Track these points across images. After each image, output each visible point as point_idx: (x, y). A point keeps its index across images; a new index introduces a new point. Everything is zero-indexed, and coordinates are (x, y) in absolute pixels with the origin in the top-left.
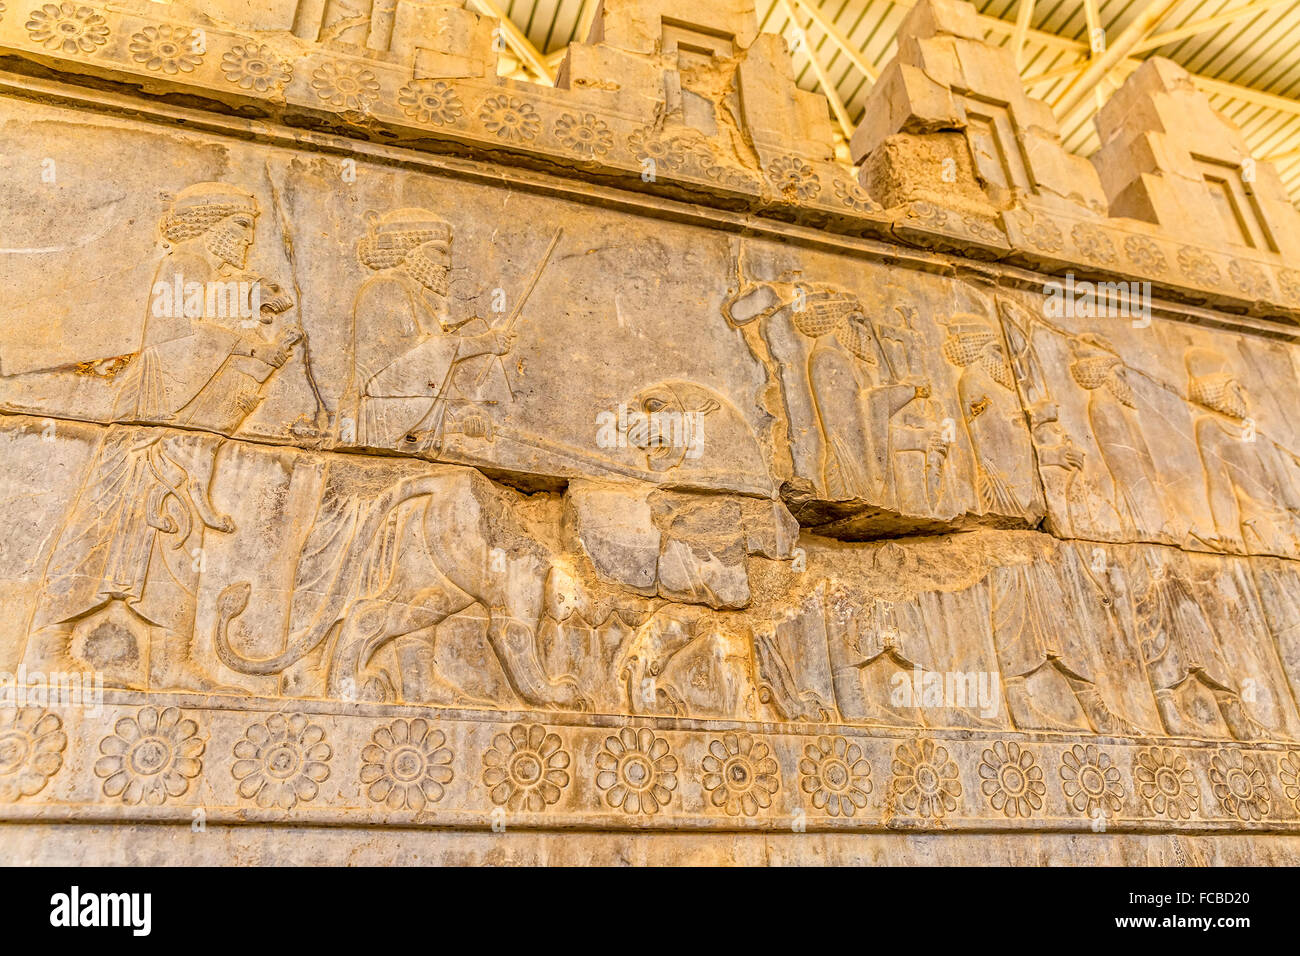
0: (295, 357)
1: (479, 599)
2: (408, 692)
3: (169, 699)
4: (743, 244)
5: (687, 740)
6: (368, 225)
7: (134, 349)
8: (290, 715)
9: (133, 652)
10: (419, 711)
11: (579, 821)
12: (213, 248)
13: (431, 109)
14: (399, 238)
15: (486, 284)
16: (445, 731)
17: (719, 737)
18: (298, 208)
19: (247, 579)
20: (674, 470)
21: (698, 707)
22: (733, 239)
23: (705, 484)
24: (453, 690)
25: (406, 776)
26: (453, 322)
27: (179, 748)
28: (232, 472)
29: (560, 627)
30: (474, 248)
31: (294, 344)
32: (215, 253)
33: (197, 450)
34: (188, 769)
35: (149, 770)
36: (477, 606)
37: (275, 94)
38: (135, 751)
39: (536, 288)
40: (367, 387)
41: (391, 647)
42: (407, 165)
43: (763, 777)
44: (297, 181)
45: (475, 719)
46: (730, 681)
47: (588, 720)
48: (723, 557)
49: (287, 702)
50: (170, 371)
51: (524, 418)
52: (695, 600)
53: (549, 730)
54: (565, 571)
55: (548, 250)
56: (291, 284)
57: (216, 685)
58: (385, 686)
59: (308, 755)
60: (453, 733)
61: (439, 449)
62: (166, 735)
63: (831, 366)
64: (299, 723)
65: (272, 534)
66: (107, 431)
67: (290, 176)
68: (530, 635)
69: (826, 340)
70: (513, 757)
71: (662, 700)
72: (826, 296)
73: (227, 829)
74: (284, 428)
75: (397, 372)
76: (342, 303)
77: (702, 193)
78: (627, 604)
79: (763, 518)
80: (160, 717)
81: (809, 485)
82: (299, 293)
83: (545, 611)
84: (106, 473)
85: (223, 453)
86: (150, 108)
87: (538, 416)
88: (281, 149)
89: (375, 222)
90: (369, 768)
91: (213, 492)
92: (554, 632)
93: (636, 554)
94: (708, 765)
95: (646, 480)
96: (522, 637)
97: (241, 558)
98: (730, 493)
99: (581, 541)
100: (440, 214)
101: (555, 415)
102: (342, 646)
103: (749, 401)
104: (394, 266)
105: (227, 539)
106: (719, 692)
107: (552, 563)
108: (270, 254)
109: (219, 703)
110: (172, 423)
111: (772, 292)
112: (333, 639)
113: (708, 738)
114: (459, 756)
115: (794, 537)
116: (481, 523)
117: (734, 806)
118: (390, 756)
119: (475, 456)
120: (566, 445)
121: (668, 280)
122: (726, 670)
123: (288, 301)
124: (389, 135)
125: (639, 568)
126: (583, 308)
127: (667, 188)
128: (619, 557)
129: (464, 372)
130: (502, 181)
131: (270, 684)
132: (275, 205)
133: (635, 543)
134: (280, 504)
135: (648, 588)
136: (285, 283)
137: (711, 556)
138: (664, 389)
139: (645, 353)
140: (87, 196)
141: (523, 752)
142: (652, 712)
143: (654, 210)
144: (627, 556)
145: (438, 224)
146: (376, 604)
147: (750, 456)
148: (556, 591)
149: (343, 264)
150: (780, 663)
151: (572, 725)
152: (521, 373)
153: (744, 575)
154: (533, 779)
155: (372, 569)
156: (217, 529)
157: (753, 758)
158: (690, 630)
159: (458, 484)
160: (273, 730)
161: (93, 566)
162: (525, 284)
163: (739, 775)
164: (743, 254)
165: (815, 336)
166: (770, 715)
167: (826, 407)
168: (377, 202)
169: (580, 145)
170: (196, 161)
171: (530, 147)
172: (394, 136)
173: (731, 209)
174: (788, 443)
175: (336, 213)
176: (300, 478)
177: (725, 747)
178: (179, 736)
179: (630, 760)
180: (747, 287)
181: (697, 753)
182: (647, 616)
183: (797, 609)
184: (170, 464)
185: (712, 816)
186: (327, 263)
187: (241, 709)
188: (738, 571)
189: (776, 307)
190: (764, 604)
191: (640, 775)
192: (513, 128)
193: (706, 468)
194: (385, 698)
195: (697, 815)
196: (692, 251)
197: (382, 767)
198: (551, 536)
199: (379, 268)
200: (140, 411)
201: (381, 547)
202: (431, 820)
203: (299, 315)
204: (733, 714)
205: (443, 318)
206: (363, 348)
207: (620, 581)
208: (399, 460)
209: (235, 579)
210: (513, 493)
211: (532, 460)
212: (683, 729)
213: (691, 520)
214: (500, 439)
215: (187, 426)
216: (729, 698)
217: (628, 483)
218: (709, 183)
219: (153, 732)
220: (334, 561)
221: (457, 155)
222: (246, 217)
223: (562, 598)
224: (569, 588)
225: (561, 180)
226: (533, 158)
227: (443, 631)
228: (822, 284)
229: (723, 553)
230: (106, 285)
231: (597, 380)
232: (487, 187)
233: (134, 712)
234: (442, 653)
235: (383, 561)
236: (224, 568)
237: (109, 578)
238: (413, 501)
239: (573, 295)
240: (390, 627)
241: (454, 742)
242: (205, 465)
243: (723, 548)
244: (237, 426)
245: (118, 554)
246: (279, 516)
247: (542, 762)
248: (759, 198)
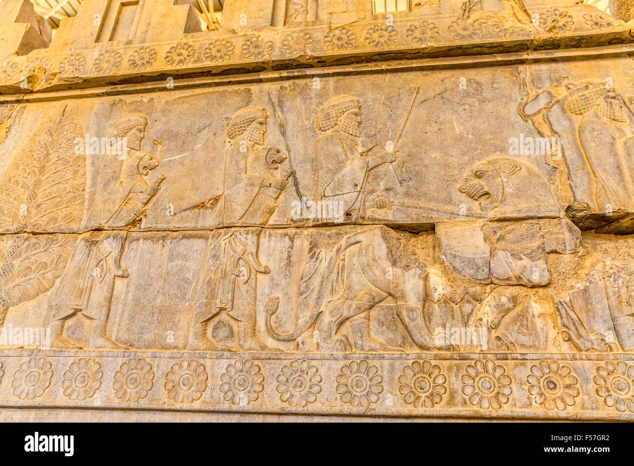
0: (290, 183)
1: (390, 295)
2: (357, 346)
3: (247, 356)
4: (528, 69)
5: (516, 365)
6: (318, 109)
7: (220, 193)
8: (301, 361)
9: (231, 334)
10: (363, 356)
11: (454, 413)
12: (249, 138)
13: (340, 43)
14: (333, 113)
15: (381, 126)
16: (377, 365)
17: (537, 363)
18: (285, 110)
19: (277, 295)
20: (496, 209)
21: (523, 346)
22: (521, 68)
23: (515, 215)
24: (380, 344)
25: (359, 390)
26: (365, 150)
27: (253, 379)
28: (267, 244)
29: (436, 305)
30: (372, 109)
31: (289, 177)
32: (250, 140)
33: (250, 236)
34: (258, 388)
35: (241, 389)
36: (390, 298)
37: (266, 58)
38: (235, 380)
39: (408, 123)
40: (324, 192)
41: (348, 323)
42: (334, 75)
43: (568, 387)
44: (283, 97)
45: (392, 359)
46: (542, 329)
47: (455, 357)
48: (531, 256)
49: (299, 354)
50: (235, 201)
51: (407, 194)
52: (515, 283)
53: (433, 363)
54: (436, 274)
55: (412, 100)
56: (285, 147)
57: (267, 347)
58: (346, 344)
59: (310, 380)
60: (382, 366)
61: (363, 218)
62: (247, 372)
63: (593, 130)
64: (305, 365)
65: (287, 272)
66: (213, 232)
67: (280, 94)
68: (419, 312)
69: (589, 115)
70: (414, 379)
71: (499, 343)
72: (587, 87)
73: (278, 416)
74: (288, 219)
75: (338, 182)
76: (310, 152)
77: (497, 46)
78: (474, 289)
79: (555, 230)
80: (244, 364)
81: (585, 205)
82: (289, 151)
83: (426, 298)
84: (213, 252)
85: (262, 236)
86: (217, 80)
87: (415, 191)
88: (274, 83)
89: (321, 107)
90: (340, 386)
91: (259, 255)
92: (433, 308)
93: (476, 261)
94: (530, 380)
95: (480, 217)
96: (414, 313)
97: (274, 286)
98: (532, 218)
99: (443, 257)
100: (354, 95)
101: (424, 189)
102: (322, 325)
103: (540, 161)
104: (332, 127)
105: (267, 276)
106: (536, 336)
107: (428, 271)
108: (274, 135)
109: (268, 356)
110: (238, 225)
111: (550, 93)
112: (318, 322)
113: (529, 364)
114: (386, 379)
115: (577, 239)
116: (388, 254)
117: (550, 404)
118: (350, 380)
119: (383, 218)
120: (432, 205)
121: (483, 101)
122: (539, 323)
123: (284, 156)
124: (322, 62)
125: (479, 268)
126: (435, 127)
127: (474, 49)
128: (466, 263)
129: (374, 175)
130: (383, 70)
131: (291, 346)
132: (275, 111)
133: (475, 254)
134: (289, 257)
135: (485, 279)
136: (282, 148)
137: (523, 256)
138: (485, 164)
139: (473, 145)
140: (197, 127)
141: (419, 375)
142: (494, 350)
143: (470, 64)
144: (471, 262)
145: (352, 101)
146: (338, 302)
147: (543, 194)
148: (432, 286)
149: (309, 132)
150: (574, 317)
151: (446, 359)
152: (404, 170)
153: (545, 266)
154: (426, 390)
155: (335, 284)
156: (262, 272)
157: (560, 375)
158: (514, 301)
159: (374, 235)
160: (294, 369)
161: (212, 296)
162: (401, 122)
163: (552, 386)
164: (528, 75)
165: (581, 114)
166: (571, 348)
167: (593, 157)
168: (322, 97)
169: (421, 39)
170: (238, 99)
171: (393, 48)
172: (324, 62)
173: (517, 51)
174: (569, 182)
175: (303, 107)
176: (297, 242)
177: (541, 369)
178: (253, 373)
179: (481, 378)
180: (533, 94)
181: (523, 373)
182: (486, 295)
183: (584, 282)
184: (238, 244)
185: (535, 411)
186: (301, 134)
187: (278, 359)
188: (541, 263)
189: (553, 102)
190: (560, 282)
191: (488, 387)
192: (383, 41)
193: (515, 205)
194: (346, 350)
195: (526, 410)
196: (496, 81)
197: (346, 385)
198: (428, 256)
199: (325, 130)
200: (224, 221)
201: (338, 273)
202: (373, 412)
203: (290, 162)
204: (546, 349)
205: (360, 149)
206: (321, 172)
207: (468, 277)
208: (344, 227)
209: (272, 296)
210: (407, 235)
211: (414, 216)
212: (513, 359)
213: (509, 237)
214: (395, 207)
215: (245, 225)
216: (542, 340)
217: (469, 221)
218: (499, 40)
219: (241, 371)
220: (316, 282)
221: (358, 62)
222: (261, 120)
223: (436, 290)
224: (439, 283)
225: (415, 61)
226: (396, 53)
227: (373, 313)
228: (583, 81)
229: (530, 254)
230: (207, 166)
231: (446, 166)
232: (376, 75)
233: (233, 362)
234: (373, 324)
235: (340, 279)
236: (267, 291)
237: (218, 301)
238: (352, 247)
239: (428, 122)
240: (346, 313)
241: (382, 372)
242: (254, 243)
243: (530, 251)
244: (267, 221)
245: (221, 290)
246: (289, 263)
247: (431, 380)
248: (532, 40)
